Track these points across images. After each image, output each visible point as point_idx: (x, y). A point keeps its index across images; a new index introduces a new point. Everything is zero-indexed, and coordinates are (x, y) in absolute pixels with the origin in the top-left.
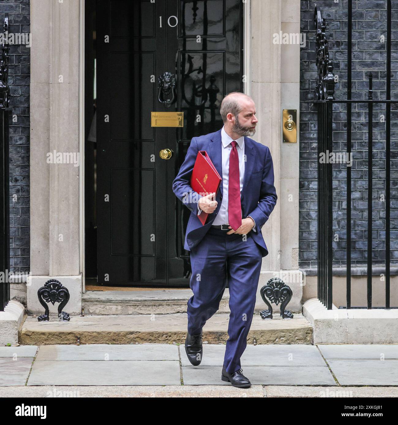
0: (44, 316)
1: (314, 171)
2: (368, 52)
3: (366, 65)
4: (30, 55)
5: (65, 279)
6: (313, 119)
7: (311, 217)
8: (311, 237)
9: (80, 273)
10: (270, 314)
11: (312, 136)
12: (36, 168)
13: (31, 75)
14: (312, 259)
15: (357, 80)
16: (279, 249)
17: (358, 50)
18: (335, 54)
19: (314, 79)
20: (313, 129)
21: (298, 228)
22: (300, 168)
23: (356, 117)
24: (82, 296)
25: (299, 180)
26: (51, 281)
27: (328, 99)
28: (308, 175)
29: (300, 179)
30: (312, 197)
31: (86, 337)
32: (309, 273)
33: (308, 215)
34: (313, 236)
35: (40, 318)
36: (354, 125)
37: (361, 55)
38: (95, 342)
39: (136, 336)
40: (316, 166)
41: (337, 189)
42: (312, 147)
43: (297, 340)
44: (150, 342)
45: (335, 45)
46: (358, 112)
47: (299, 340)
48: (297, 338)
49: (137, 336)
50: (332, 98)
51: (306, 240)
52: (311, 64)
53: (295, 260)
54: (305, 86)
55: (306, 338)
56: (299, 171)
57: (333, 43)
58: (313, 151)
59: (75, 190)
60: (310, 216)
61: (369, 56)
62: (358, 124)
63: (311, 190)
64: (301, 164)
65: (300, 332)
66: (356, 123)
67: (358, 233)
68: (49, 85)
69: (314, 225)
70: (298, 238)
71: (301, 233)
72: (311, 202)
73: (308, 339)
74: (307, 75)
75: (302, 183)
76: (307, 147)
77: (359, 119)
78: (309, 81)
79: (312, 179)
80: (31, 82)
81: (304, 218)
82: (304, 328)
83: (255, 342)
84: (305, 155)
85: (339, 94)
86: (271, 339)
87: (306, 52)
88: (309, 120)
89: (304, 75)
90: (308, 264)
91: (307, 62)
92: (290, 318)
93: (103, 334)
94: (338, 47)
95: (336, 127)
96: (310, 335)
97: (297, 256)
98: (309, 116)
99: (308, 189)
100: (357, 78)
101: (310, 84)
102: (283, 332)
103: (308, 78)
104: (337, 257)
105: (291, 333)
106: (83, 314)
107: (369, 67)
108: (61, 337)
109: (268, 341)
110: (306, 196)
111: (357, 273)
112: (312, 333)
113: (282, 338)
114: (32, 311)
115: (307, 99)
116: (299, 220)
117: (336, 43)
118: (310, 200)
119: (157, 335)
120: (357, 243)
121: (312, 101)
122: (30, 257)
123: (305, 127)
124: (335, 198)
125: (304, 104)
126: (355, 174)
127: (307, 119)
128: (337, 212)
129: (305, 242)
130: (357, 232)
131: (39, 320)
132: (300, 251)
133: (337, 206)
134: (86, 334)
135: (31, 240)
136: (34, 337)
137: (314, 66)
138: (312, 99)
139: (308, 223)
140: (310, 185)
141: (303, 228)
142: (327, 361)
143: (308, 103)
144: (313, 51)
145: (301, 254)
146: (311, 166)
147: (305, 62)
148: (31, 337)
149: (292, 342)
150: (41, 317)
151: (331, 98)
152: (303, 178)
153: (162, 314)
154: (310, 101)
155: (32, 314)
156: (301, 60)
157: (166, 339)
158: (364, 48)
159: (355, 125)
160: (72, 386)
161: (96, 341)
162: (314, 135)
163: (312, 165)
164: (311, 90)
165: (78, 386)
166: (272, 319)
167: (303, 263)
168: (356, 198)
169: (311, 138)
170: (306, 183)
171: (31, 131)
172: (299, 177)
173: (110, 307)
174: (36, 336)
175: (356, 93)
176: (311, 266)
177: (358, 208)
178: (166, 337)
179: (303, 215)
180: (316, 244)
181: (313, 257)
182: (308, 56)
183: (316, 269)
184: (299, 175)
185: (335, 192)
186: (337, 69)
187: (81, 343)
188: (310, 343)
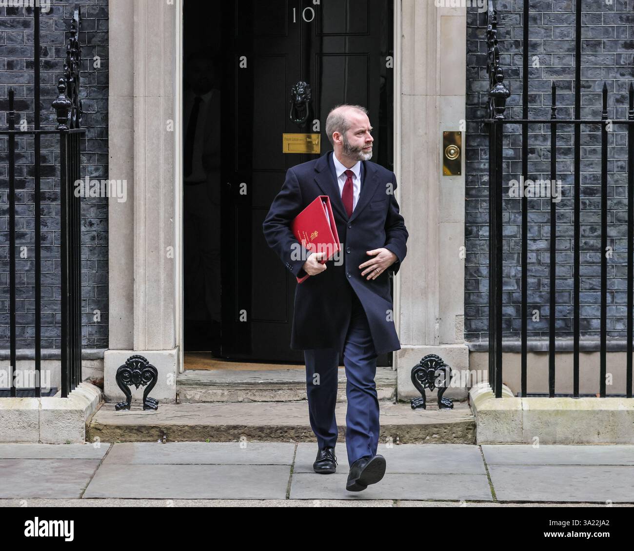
0: (123, 404)
1: (486, 213)
2: (558, 55)
3: (554, 72)
4: (108, 59)
5: (154, 353)
6: (483, 144)
7: (481, 274)
8: (481, 300)
9: (175, 347)
10: (422, 402)
11: (482, 166)
12: (117, 208)
13: (109, 85)
14: (483, 330)
15: (543, 92)
16: (438, 316)
17: (544, 52)
18: (513, 58)
19: (486, 90)
20: (484, 157)
21: (463, 288)
22: (466, 209)
23: (541, 142)
24: (177, 377)
25: (464, 225)
26: (134, 357)
27: (497, 119)
28: (477, 218)
29: (466, 223)
30: (482, 247)
31: (174, 432)
32: (477, 348)
33: (478, 271)
34: (483, 299)
35: (118, 406)
36: (538, 152)
37: (548, 59)
38: (187, 439)
39: (240, 431)
40: (487, 206)
41: (516, 237)
42: (483, 181)
43: (455, 437)
44: (260, 440)
45: (514, 46)
46: (544, 134)
47: (457, 437)
48: (454, 435)
49: (242, 431)
50: (502, 117)
51: (474, 304)
52: (481, 70)
53: (459, 331)
54: (473, 100)
55: (467, 436)
56: (464, 212)
57: (510, 43)
58: (484, 186)
59: (167, 237)
60: (480, 272)
61: (558, 61)
62: (545, 151)
63: (481, 238)
64: (467, 203)
65: (459, 427)
66: (541, 150)
67: (543, 295)
68: (133, 99)
69: (485, 285)
70: (464, 302)
71: (467, 295)
72: (481, 253)
73: (470, 436)
74: (476, 86)
75: (470, 228)
76: (476, 180)
77: (545, 143)
78: (479, 93)
79: (483, 223)
80: (109, 95)
81: (471, 275)
82: (464, 422)
83: (398, 440)
84: (474, 192)
85: (518, 111)
86: (420, 436)
87: (474, 55)
88: (478, 145)
89: (472, 85)
90: (477, 336)
91: (476, 69)
92: (448, 409)
93: (197, 428)
94: (517, 48)
95: (514, 154)
96: (471, 431)
97: (462, 326)
98: (479, 140)
99: (477, 236)
100: (542, 89)
101: (479, 98)
102: (436, 428)
103: (478, 89)
104: (515, 327)
105: (446, 429)
106: (178, 401)
107: (558, 75)
108: (142, 432)
109: (416, 439)
110: (474, 246)
111: (542, 348)
112: (474, 429)
113: (434, 436)
114: (110, 396)
115: (475, 117)
116: (465, 278)
117: (514, 42)
118: (480, 251)
119: (268, 431)
120: (542, 308)
121: (483, 120)
122: (108, 326)
123: (473, 155)
124: (514, 248)
125: (471, 124)
126: (540, 216)
127: (476, 144)
128: (515, 267)
129: (473, 307)
130: (543, 293)
131: (117, 409)
132: (466, 319)
133: (516, 259)
134: (175, 428)
135: (110, 303)
136: (106, 431)
137: (485, 74)
138: (483, 117)
139: (477, 282)
140: (479, 232)
141: (470, 288)
142: (489, 467)
143: (477, 122)
144: (484, 54)
145: (468, 322)
146: (481, 207)
147: (474, 68)
148: (102, 432)
149: (448, 441)
150: (120, 405)
151: (500, 117)
152: (470, 223)
153: (282, 401)
154: (480, 120)
155: (110, 400)
156: (467, 65)
157: (281, 435)
158: (551, 50)
159: (540, 151)
160: (141, 500)
161: (188, 437)
162: (485, 165)
163: (482, 205)
164: (481, 105)
165: (149, 500)
166: (425, 409)
167: (471, 335)
168: (540, 249)
169: (481, 169)
170: (475, 229)
171: (110, 160)
172: (464, 221)
173: (215, 391)
174: (109, 431)
175: (541, 110)
176: (480, 340)
177: (543, 262)
178: (281, 433)
179: (471, 271)
180: (487, 309)
181: (483, 326)
182: (477, 60)
183: (487, 343)
184: (464, 218)
185: (513, 241)
186: (516, 77)
187: (168, 441)
188: (472, 442)
